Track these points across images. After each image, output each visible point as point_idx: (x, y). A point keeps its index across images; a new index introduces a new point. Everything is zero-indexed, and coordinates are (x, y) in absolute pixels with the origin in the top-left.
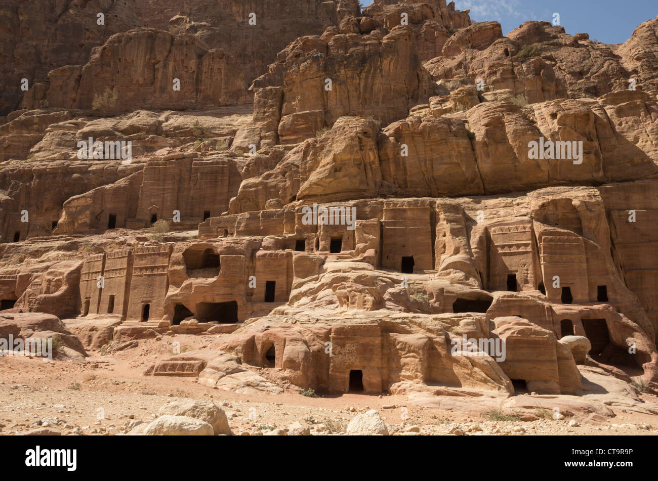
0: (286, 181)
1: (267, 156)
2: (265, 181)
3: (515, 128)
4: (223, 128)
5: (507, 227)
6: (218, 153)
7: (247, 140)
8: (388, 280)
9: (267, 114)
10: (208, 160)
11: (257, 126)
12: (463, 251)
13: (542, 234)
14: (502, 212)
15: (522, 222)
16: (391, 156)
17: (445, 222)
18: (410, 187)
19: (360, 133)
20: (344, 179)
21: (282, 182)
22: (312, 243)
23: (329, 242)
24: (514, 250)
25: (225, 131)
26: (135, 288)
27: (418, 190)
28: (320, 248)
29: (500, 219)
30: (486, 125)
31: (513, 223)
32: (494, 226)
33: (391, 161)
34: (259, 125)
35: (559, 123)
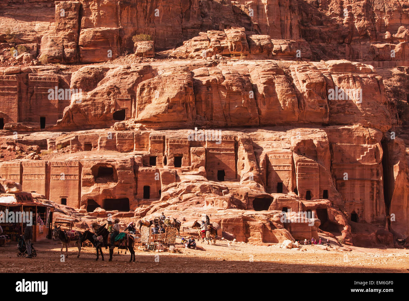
0: (110, 100)
1: (91, 76)
2: (94, 98)
3: (282, 88)
4: (28, 35)
5: (278, 155)
6: (47, 70)
7: (53, 48)
8: (217, 187)
9: (68, 26)
10: (41, 76)
11: (59, 36)
12: (256, 169)
13: (298, 161)
14: (275, 144)
15: (287, 153)
16: (203, 99)
17: (244, 151)
18: (215, 120)
19: (186, 85)
20: (173, 114)
21: (107, 100)
22: (162, 159)
23: (173, 159)
24: (282, 168)
25: (31, 38)
26: (54, 188)
27: (220, 122)
28: (168, 164)
29: (274, 149)
30: (264, 84)
31: (282, 153)
32: (271, 154)
33: (203, 102)
34: (61, 34)
35: (307, 86)
